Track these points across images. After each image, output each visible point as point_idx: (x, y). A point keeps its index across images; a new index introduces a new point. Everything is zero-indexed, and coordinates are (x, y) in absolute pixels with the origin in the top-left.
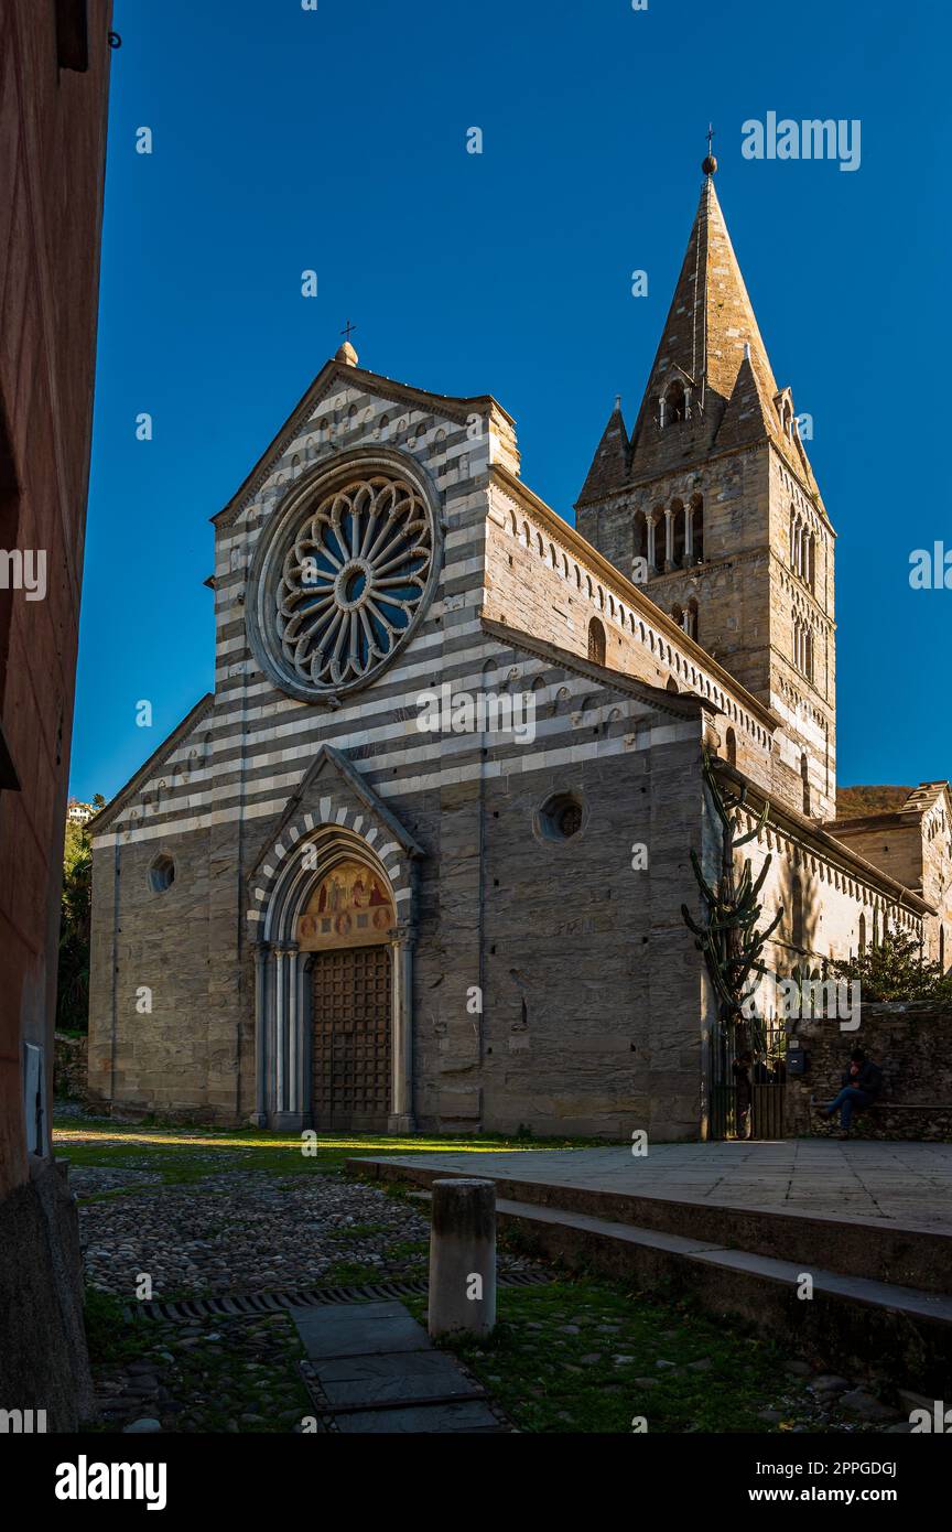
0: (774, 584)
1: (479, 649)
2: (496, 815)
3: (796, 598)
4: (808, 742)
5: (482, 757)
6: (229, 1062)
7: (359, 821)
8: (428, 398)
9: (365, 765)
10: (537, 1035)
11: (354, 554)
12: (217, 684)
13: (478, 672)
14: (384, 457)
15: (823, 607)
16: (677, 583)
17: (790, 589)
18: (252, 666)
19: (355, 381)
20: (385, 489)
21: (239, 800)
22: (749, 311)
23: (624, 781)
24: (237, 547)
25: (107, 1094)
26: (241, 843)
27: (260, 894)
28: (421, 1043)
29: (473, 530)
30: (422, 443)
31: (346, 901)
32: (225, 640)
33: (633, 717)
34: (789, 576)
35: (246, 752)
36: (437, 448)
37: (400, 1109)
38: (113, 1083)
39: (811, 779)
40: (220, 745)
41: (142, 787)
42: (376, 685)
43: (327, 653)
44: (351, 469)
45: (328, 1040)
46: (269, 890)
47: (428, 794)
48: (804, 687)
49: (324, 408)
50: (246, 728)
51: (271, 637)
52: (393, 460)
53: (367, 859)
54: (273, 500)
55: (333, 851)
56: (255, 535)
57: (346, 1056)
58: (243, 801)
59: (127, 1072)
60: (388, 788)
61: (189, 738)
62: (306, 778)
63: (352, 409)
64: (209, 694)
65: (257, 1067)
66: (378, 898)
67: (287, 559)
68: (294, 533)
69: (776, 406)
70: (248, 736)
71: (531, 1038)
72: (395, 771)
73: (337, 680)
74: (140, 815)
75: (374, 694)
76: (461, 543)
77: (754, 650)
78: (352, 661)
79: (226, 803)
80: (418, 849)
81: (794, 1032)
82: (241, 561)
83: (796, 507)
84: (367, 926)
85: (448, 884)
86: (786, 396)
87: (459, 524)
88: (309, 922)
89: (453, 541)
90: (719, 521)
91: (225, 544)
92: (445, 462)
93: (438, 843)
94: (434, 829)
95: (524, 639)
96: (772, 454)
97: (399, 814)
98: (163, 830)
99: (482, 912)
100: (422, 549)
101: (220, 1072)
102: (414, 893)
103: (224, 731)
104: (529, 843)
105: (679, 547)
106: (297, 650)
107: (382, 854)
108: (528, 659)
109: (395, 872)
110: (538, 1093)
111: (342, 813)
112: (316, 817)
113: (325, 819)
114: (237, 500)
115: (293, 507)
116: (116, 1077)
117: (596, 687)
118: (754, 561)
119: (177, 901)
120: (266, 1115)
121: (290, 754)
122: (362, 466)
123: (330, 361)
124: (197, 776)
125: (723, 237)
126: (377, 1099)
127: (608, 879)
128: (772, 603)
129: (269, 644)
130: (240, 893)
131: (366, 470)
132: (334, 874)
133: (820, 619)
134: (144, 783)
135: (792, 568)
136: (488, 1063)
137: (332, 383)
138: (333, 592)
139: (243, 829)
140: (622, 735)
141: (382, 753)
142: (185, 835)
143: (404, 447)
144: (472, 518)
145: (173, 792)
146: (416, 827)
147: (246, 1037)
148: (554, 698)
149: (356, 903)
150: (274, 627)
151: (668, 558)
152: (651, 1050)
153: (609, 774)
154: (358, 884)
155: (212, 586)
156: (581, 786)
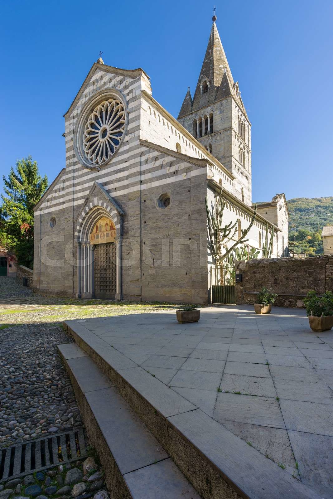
0: (233, 138)
1: (139, 149)
2: (145, 201)
3: (240, 142)
4: (243, 184)
5: (140, 183)
6: (70, 278)
7: (105, 205)
8: (123, 71)
9: (107, 187)
10: (158, 270)
11: (104, 124)
12: (66, 165)
13: (139, 157)
14: (111, 92)
15: (248, 146)
16: (206, 139)
17: (238, 140)
18: (76, 159)
19: (102, 69)
20: (112, 103)
21: (72, 200)
22: (226, 60)
23: (183, 188)
24: (71, 124)
25: (38, 287)
26: (73, 212)
27: (78, 228)
28: (124, 272)
29: (137, 112)
30: (122, 86)
31: (103, 229)
32: (68, 152)
33: (186, 168)
34: (238, 136)
35: (74, 185)
36: (126, 87)
37: (118, 292)
38: (40, 284)
39: (244, 195)
40: (67, 184)
41: (47, 197)
42: (110, 163)
43: (97, 155)
44: (102, 97)
45: (99, 271)
46: (81, 226)
47: (125, 196)
48: (242, 168)
49: (94, 78)
50: (74, 178)
51: (81, 151)
52: (114, 93)
53: (108, 216)
54: (80, 109)
55: (99, 214)
56: (76, 119)
57: (104, 276)
58: (74, 200)
59: (44, 281)
60: (114, 194)
61: (59, 182)
62: (90, 192)
63: (101, 78)
64: (64, 168)
65: (78, 279)
66: (112, 228)
67: (85, 127)
68: (87, 119)
69: (234, 87)
70: (75, 180)
71: (156, 270)
72: (116, 189)
73: (100, 162)
74: (46, 205)
75: (109, 166)
76: (134, 116)
77: (228, 157)
78: (104, 157)
79: (69, 201)
80: (122, 212)
81: (238, 268)
82: (72, 128)
83: (240, 116)
84: (109, 236)
85: (131, 223)
86: (237, 84)
87: (133, 110)
88: (93, 235)
89: (131, 116)
90: (217, 121)
91: (67, 123)
92: (128, 92)
93: (128, 211)
94: (127, 206)
95: (152, 145)
96: (233, 100)
97: (116, 202)
98: (53, 209)
99: (141, 231)
100: (123, 120)
101: (68, 281)
102: (121, 226)
103: (68, 179)
104: (155, 209)
105: (206, 129)
106: (89, 154)
107: (112, 214)
108: (153, 152)
109: (115, 220)
110: (158, 288)
111: (101, 202)
112: (93, 204)
113: (96, 204)
114: (70, 109)
115: (86, 110)
116: (40, 282)
117: (174, 159)
118: (228, 131)
119: (57, 230)
120: (81, 294)
121: (86, 185)
122: (105, 96)
123: (95, 63)
124: (62, 193)
125: (218, 39)
126: (113, 289)
127: (179, 220)
128: (233, 144)
129: (80, 152)
130: (73, 227)
131: (106, 97)
132: (100, 221)
133: (247, 149)
134: (47, 196)
135: (239, 134)
136: (143, 278)
137: (96, 70)
138: (98, 136)
139: (73, 208)
140: (182, 174)
141: (112, 183)
142: (59, 211)
143: (117, 88)
144: (137, 108)
145: (55, 198)
146: (122, 206)
147: (75, 270)
148: (161, 164)
149: (106, 230)
150: (82, 148)
151: (203, 132)
152: (192, 274)
153: (179, 187)
154: (107, 224)
155: (64, 136)
156: (170, 191)
